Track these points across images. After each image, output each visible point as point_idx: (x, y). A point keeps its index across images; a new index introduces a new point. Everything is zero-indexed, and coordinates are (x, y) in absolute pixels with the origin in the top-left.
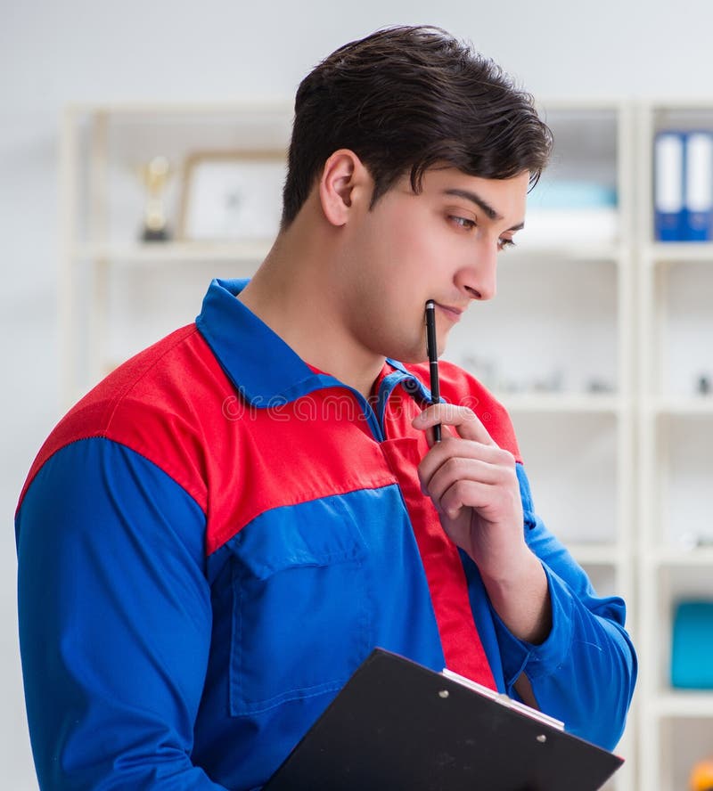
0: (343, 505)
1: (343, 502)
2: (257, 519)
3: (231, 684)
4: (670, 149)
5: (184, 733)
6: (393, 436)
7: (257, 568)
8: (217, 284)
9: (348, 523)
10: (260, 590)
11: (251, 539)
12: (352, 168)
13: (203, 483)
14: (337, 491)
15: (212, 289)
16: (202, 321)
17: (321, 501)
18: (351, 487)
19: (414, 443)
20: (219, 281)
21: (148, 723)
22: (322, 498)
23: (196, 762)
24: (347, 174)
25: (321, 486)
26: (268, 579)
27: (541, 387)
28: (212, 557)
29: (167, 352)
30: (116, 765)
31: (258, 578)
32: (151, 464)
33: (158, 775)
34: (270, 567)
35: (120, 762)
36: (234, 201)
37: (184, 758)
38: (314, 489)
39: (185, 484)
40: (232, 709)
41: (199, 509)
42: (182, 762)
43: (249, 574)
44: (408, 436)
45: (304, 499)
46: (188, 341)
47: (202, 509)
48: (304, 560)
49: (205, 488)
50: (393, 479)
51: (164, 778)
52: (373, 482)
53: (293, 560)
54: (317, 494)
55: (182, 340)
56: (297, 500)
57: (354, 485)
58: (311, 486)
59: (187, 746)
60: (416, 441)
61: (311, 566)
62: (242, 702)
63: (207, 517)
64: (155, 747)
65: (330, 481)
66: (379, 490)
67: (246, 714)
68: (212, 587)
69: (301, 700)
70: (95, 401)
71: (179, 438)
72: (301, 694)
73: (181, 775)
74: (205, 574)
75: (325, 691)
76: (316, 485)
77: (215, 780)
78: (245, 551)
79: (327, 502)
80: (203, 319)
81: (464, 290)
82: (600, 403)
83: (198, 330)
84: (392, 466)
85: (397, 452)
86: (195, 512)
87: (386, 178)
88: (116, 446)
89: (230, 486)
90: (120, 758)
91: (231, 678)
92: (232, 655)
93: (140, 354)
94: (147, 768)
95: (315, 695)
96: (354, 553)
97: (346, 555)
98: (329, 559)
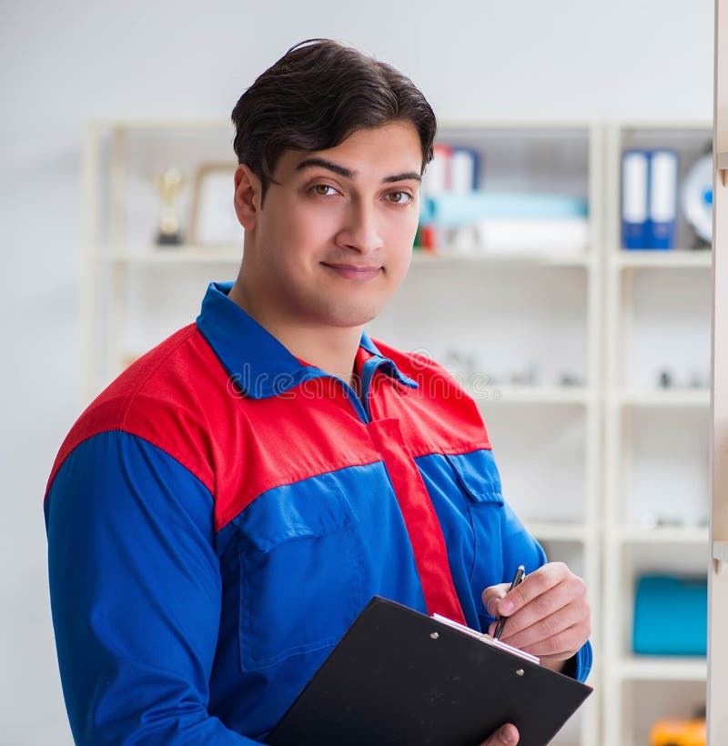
0: (334, 482)
1: (334, 478)
2: (258, 499)
3: (242, 645)
4: (636, 165)
5: (201, 690)
6: (377, 417)
7: (260, 542)
8: (214, 288)
9: (339, 497)
10: (263, 562)
11: (254, 517)
13: (210, 469)
14: (328, 469)
15: (209, 292)
16: (203, 321)
17: (314, 479)
18: (340, 465)
19: (396, 422)
20: (215, 284)
21: (170, 681)
22: (316, 476)
23: (211, 712)
25: (314, 464)
26: (271, 551)
28: (220, 533)
29: (173, 352)
30: (143, 719)
31: (262, 552)
32: (164, 453)
33: (181, 726)
34: (272, 541)
35: (147, 716)
37: (201, 710)
38: (307, 468)
39: (195, 470)
40: (242, 666)
41: (207, 492)
42: (200, 713)
43: (253, 548)
44: (391, 416)
45: (299, 478)
46: (190, 340)
47: (210, 492)
48: (301, 533)
49: (211, 473)
50: (379, 456)
51: (186, 728)
52: (360, 459)
53: (292, 534)
54: (311, 473)
55: (185, 341)
56: (293, 478)
57: (343, 463)
58: (305, 465)
59: (204, 700)
60: (398, 420)
61: (308, 537)
62: (251, 660)
63: (214, 498)
64: (176, 702)
65: (322, 460)
66: (367, 466)
67: (255, 669)
68: (221, 559)
69: (302, 655)
70: (111, 398)
71: (188, 429)
72: (302, 650)
73: (200, 725)
74: (215, 548)
75: (324, 647)
76: (310, 465)
77: (229, 727)
78: (248, 527)
79: (320, 479)
80: (203, 319)
82: (571, 395)
83: (199, 330)
84: (378, 445)
85: (382, 432)
86: (203, 494)
88: (132, 437)
89: (234, 470)
90: (147, 712)
91: (241, 640)
92: (241, 619)
93: (148, 354)
94: (170, 720)
95: (316, 650)
96: (345, 524)
97: (338, 526)
98: (324, 531)
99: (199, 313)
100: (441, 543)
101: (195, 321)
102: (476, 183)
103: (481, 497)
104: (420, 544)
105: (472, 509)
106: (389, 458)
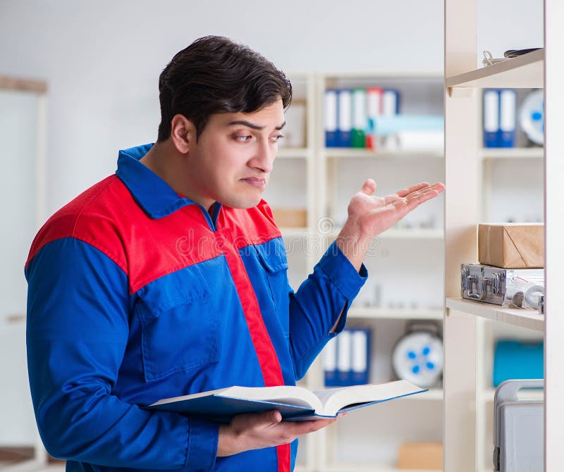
1: (198, 267)
9: (200, 280)
14: (195, 262)
16: (120, 173)
17: (187, 269)
20: (123, 151)
22: (188, 267)
24: (182, 127)
34: (160, 310)
38: (183, 262)
45: (178, 268)
47: (125, 274)
56: (175, 269)
58: (182, 260)
67: (154, 380)
69: (184, 371)
72: (183, 368)
79: (190, 269)
83: (118, 177)
95: (191, 368)
96: (204, 295)
97: (200, 297)
98: (192, 299)
99: (117, 169)
100: (256, 302)
101: (115, 173)
102: (398, 110)
103: (275, 269)
104: (246, 303)
105: (269, 277)
106: (227, 251)
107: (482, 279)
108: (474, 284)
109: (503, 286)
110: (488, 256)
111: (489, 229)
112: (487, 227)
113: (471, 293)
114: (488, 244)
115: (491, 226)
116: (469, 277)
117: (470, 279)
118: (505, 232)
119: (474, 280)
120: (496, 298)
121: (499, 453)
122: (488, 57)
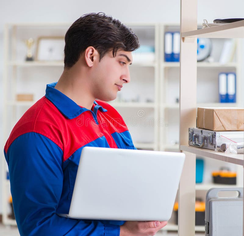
0: (95, 144)
1: (95, 142)
2: (76, 152)
4: (169, 37)
12: (93, 51)
14: (93, 140)
17: (90, 143)
18: (96, 138)
24: (91, 53)
27: (133, 101)
28: (64, 162)
32: (48, 138)
36: (51, 50)
39: (57, 143)
45: (86, 143)
49: (62, 144)
52: (100, 136)
65: (91, 137)
71: (54, 131)
76: (88, 139)
78: (74, 160)
81: (122, 80)
85: (102, 127)
87: (103, 53)
89: (68, 143)
103: (130, 144)
107: (201, 136)
108: (196, 139)
109: (214, 140)
110: (204, 124)
111: (204, 111)
112: (203, 109)
113: (195, 143)
114: (204, 118)
115: (206, 109)
116: (194, 135)
117: (195, 136)
118: (214, 112)
119: (197, 137)
120: (210, 146)
121: (209, 225)
122: (206, 23)
